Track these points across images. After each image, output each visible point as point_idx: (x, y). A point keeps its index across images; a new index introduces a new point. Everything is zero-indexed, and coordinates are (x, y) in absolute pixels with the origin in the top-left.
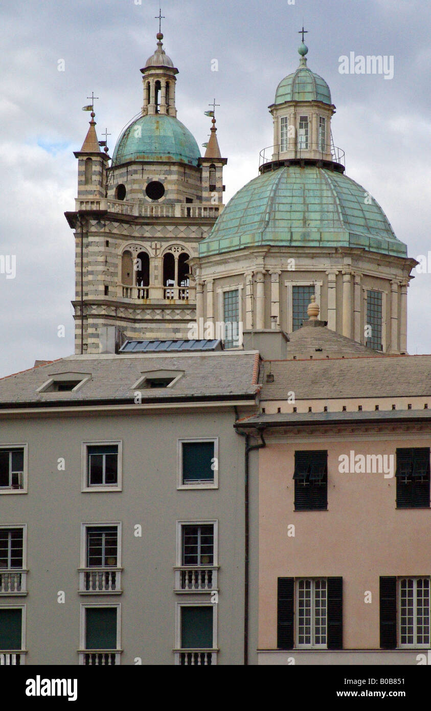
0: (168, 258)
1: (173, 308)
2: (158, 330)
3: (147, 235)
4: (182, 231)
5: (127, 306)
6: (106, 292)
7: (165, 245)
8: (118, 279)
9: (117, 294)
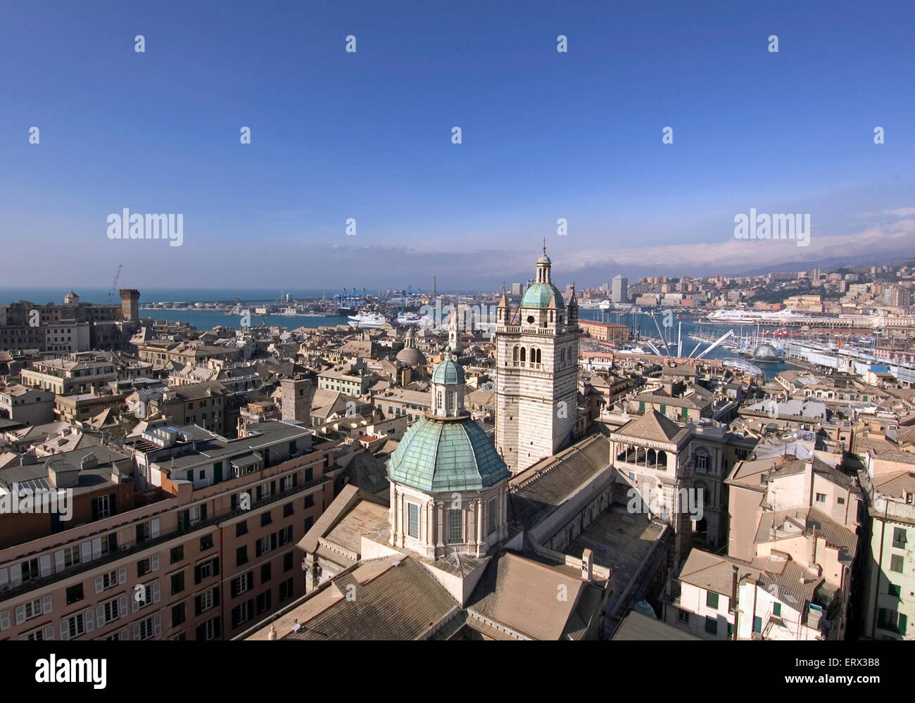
0: (533, 350)
1: (534, 372)
2: (529, 380)
3: (525, 340)
4: (538, 339)
5: (516, 370)
6: (506, 365)
7: (531, 345)
8: (512, 359)
9: (511, 366)
